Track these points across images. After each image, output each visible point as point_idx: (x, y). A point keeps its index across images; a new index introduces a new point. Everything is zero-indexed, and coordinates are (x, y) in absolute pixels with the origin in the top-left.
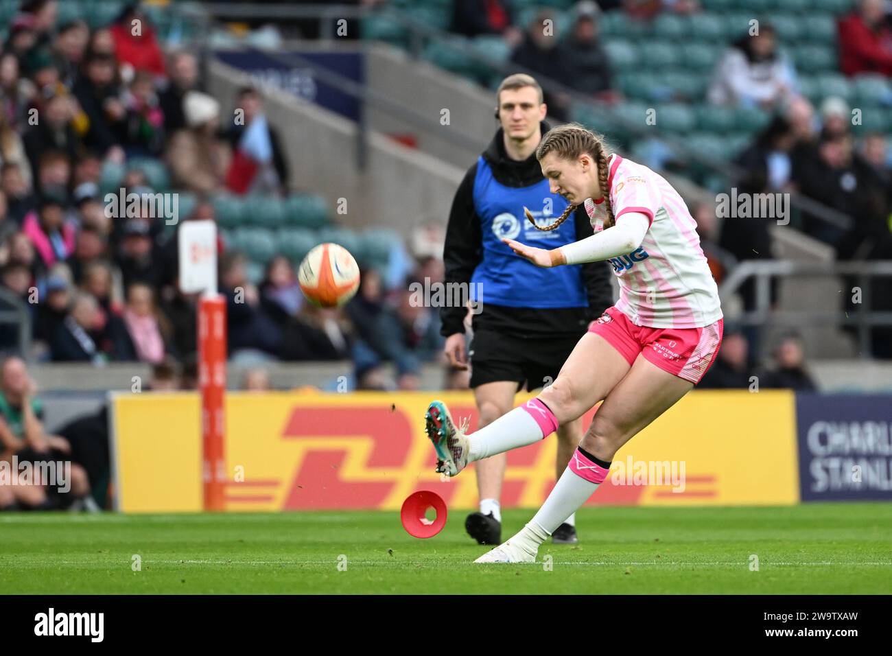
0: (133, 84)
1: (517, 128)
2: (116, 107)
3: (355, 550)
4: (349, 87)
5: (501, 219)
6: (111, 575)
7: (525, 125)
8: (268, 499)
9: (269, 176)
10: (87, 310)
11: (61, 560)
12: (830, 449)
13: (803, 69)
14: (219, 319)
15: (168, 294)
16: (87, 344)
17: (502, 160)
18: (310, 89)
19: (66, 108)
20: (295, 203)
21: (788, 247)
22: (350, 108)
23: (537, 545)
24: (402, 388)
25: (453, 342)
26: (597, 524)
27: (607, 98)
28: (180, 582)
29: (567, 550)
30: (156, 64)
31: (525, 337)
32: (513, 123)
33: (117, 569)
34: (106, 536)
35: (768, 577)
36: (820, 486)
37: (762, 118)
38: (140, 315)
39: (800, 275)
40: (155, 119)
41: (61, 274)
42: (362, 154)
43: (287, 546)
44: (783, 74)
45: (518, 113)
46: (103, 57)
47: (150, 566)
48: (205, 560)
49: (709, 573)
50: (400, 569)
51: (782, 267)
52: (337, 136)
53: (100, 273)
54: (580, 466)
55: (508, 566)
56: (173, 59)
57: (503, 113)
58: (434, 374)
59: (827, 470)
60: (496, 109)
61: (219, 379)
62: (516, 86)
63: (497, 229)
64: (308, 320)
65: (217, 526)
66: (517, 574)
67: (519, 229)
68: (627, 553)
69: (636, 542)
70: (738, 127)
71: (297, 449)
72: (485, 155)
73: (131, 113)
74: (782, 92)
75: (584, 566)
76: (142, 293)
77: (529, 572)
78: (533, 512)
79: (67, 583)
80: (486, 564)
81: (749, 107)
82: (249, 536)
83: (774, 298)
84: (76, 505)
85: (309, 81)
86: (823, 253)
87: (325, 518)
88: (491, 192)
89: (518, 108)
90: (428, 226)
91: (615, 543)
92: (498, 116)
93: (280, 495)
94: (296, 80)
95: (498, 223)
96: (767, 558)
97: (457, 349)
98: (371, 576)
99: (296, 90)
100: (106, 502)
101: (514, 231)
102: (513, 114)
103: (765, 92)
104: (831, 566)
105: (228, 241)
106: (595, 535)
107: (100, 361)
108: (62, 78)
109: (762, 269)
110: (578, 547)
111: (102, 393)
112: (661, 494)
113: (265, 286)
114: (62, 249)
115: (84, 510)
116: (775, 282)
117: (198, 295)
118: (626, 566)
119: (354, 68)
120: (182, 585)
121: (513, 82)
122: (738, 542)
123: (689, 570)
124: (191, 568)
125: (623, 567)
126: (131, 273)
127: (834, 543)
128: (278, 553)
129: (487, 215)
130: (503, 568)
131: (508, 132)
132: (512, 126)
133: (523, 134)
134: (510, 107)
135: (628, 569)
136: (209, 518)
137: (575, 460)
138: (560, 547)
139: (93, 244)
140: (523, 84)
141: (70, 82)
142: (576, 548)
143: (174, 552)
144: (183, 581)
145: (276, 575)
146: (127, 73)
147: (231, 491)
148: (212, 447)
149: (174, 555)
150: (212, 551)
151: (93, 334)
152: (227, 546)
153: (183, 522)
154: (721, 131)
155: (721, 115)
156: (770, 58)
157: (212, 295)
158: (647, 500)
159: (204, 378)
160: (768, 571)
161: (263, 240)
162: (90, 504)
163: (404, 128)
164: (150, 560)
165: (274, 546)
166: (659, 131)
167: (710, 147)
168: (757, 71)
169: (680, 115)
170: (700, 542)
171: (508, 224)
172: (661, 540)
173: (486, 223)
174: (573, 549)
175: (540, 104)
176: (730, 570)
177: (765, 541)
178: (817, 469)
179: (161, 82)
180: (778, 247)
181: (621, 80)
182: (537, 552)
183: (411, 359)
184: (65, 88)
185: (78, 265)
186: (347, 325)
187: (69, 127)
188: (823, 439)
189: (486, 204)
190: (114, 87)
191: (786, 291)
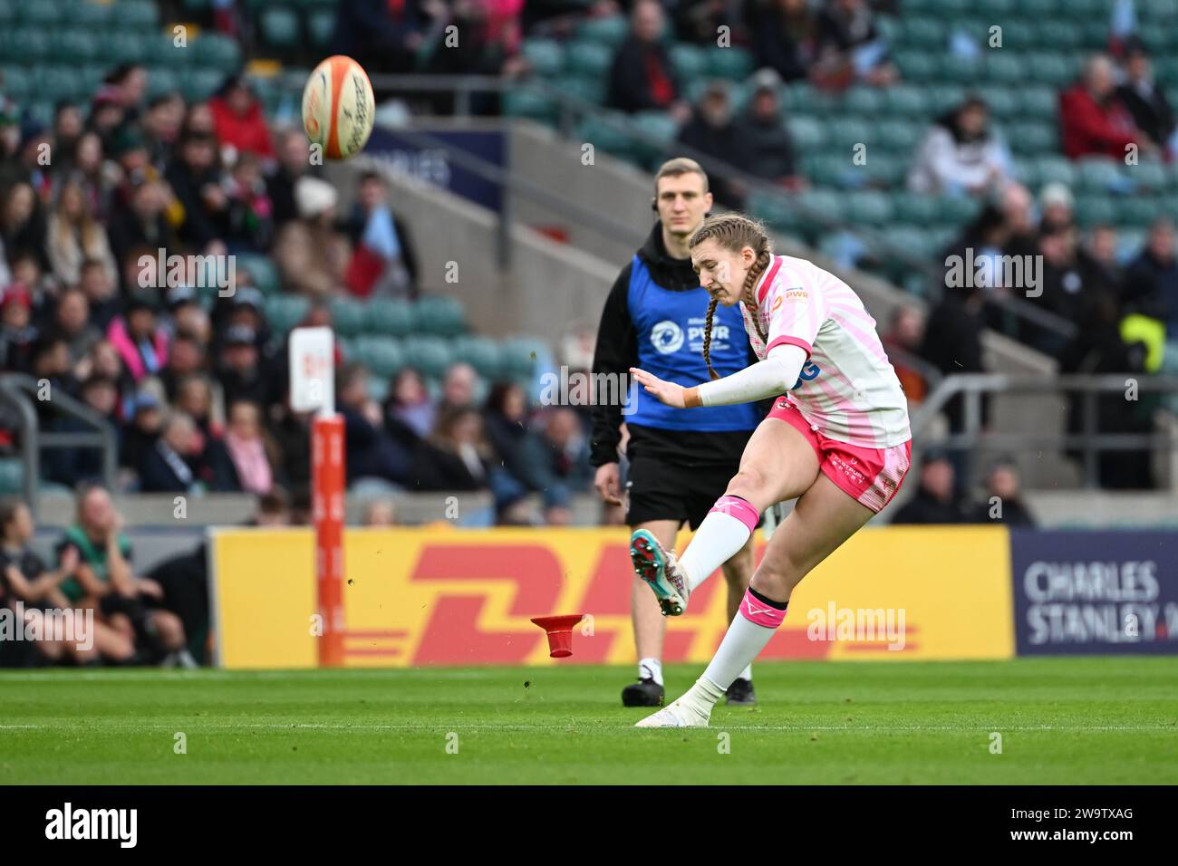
0: (237, 167)
1: (678, 221)
2: (217, 195)
3: (495, 712)
4: (489, 172)
5: (661, 327)
6: (211, 741)
7: (688, 218)
8: (393, 652)
9: (397, 275)
10: (182, 431)
11: (151, 724)
12: (1051, 594)
13: (1019, 150)
14: (337, 442)
15: (277, 413)
16: (183, 472)
17: (661, 259)
18: (443, 174)
19: (157, 195)
20: (426, 307)
21: (1001, 357)
22: (490, 196)
23: (711, 705)
24: (550, 523)
25: (604, 473)
26: (777, 681)
27: (791, 185)
28: (291, 750)
29: (744, 712)
30: (263, 144)
31: (691, 465)
32: (673, 215)
33: (217, 735)
34: (205, 696)
35: (978, 744)
36: (1039, 637)
37: (971, 208)
38: (244, 438)
39: (1015, 391)
40: (262, 208)
41: (152, 390)
42: (503, 250)
43: (417, 708)
44: (996, 156)
45: (680, 203)
46: (200, 136)
47: (256, 731)
48: (321, 723)
49: (909, 739)
50: (548, 734)
51: (995, 381)
52: (473, 228)
53: (197, 388)
54: (752, 611)
55: (676, 731)
56: (283, 138)
57: (662, 204)
58: (588, 507)
59: (1047, 619)
60: (654, 199)
61: (337, 512)
62: (677, 172)
63: (656, 339)
64: (441, 443)
65: (333, 683)
66: (685, 740)
67: (682, 340)
68: (813, 716)
69: (823, 703)
70: (942, 218)
71: (429, 592)
72: (641, 254)
73: (233, 202)
74: (994, 176)
75: (764, 731)
76: (246, 412)
77: (698, 737)
78: (703, 667)
79: (159, 751)
80: (648, 728)
81: (955, 194)
82: (371, 696)
83: (985, 418)
84: (170, 660)
85: (441, 164)
86: (1044, 367)
87: (461, 675)
88: (648, 296)
89: (679, 198)
90: (580, 334)
91: (800, 704)
92: (655, 208)
93: (408, 647)
94: (426, 163)
95: (657, 333)
96: (977, 722)
97: (610, 481)
98: (514, 743)
99: (427, 174)
100: (204, 656)
101: (676, 342)
102: (674, 204)
103: (975, 177)
104: (1051, 731)
105: (347, 351)
106: (777, 694)
107: (198, 491)
108: (153, 160)
109: (972, 384)
110: (756, 709)
111: (200, 529)
112: (853, 647)
113: (391, 403)
114: (153, 360)
115: (179, 665)
116: (986, 399)
117: (312, 414)
118: (812, 731)
119: (494, 149)
120: (294, 753)
121: (673, 168)
122: (944, 702)
123: (886, 735)
124: (303, 734)
125: (809, 733)
126: (234, 389)
127: (1056, 704)
128: (406, 716)
129: (644, 323)
130: (669, 733)
131: (668, 226)
132: (673, 219)
133: (685, 228)
134: (670, 196)
135: (815, 735)
136: (325, 675)
137: (746, 604)
138: (735, 709)
139: (189, 355)
140: (684, 170)
141: (162, 165)
142: (754, 711)
143: (284, 715)
144: (295, 749)
145: (403, 742)
146: (229, 154)
147: (351, 644)
148: (329, 592)
149: (283, 718)
150: (327, 713)
151: (190, 459)
152: (346, 708)
153: (294, 679)
154: (923, 223)
155: (925, 205)
156: (981, 137)
157: (329, 415)
158: (837, 654)
159: (319, 512)
160: (978, 736)
161: (388, 350)
162: (186, 658)
163: (553, 219)
164: (255, 723)
165: (403, 708)
166: (851, 222)
167: (910, 241)
168: (966, 152)
169: (875, 204)
170: (899, 704)
171: (669, 333)
172: (853, 700)
173: (643, 334)
174: (750, 711)
175: (705, 193)
176: (934, 736)
177: (974, 702)
178: (1035, 617)
179: (269, 165)
180: (990, 359)
181: (807, 164)
182: (709, 714)
183: (561, 489)
184: (156, 172)
185: (171, 379)
186: (486, 449)
187: (162, 217)
188: (1043, 583)
189: (644, 310)
190: (214, 171)
191: (1000, 410)
